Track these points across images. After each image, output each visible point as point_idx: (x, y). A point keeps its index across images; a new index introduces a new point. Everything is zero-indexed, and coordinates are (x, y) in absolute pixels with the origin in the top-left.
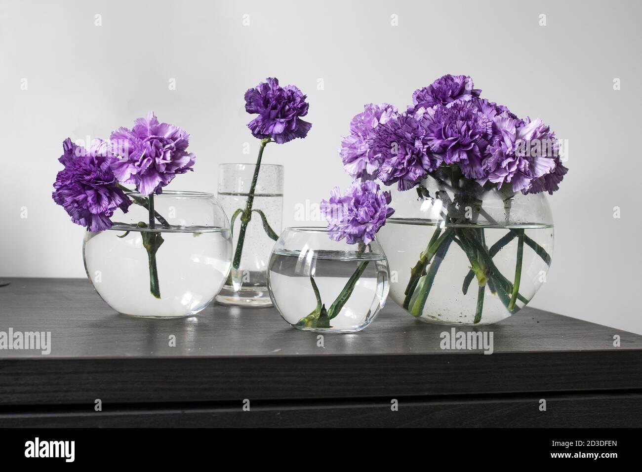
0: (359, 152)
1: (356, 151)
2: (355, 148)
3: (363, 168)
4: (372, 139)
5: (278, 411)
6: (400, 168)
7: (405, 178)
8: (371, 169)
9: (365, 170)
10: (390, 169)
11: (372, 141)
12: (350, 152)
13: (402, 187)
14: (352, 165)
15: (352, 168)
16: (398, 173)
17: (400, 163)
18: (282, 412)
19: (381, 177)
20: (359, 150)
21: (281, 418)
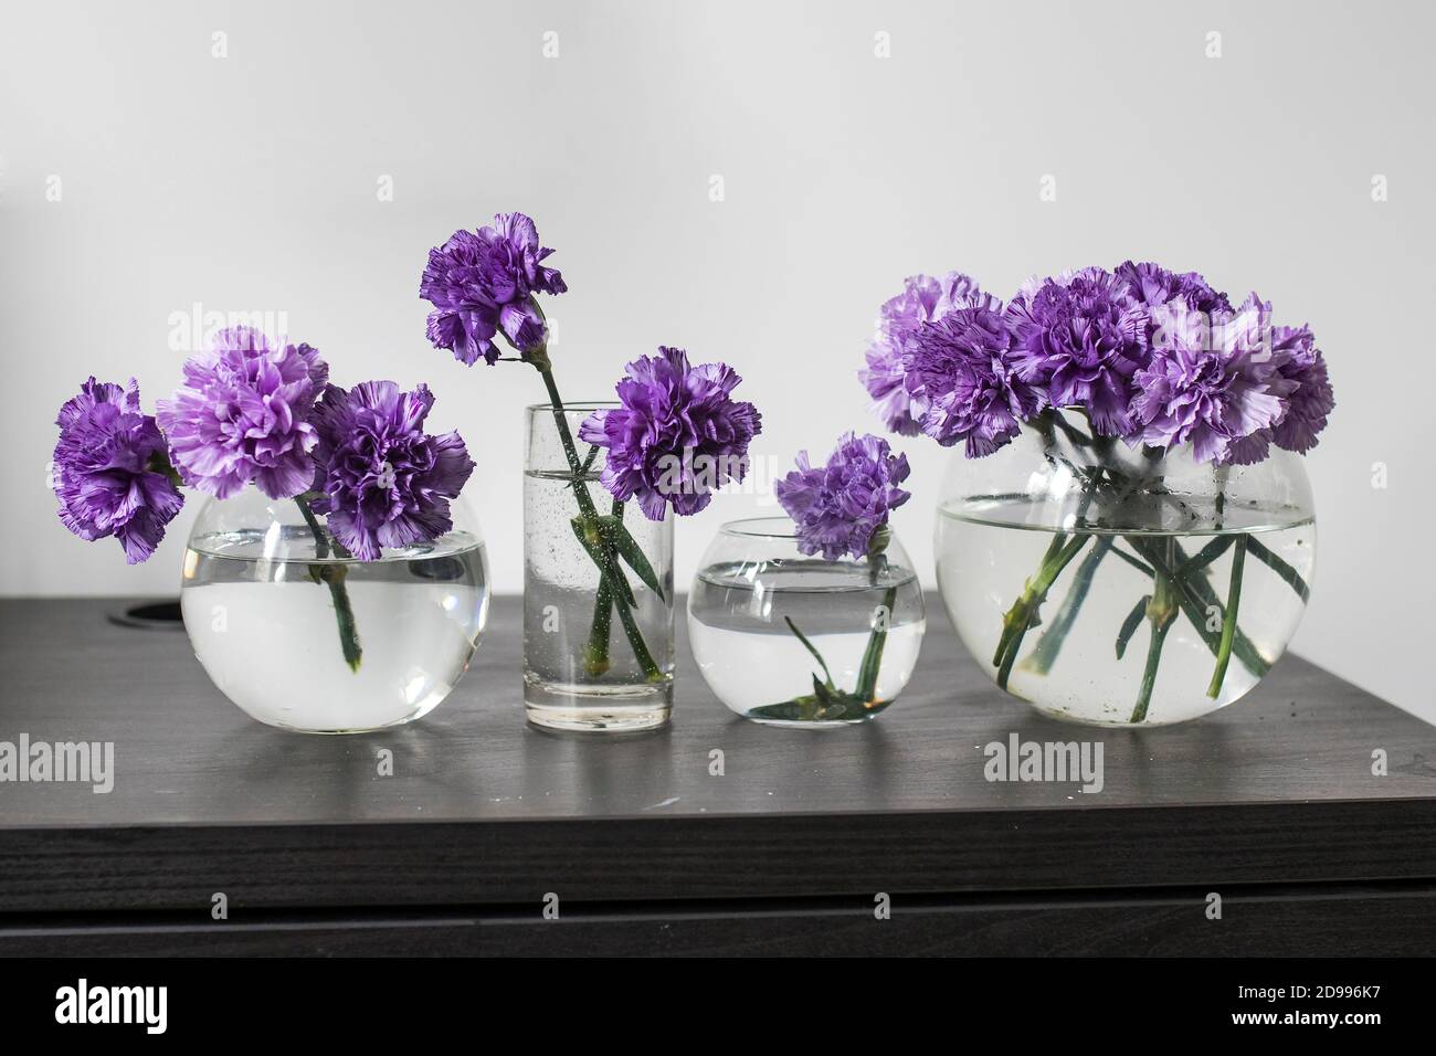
0: (892, 377)
1: (886, 374)
2: (884, 368)
3: (904, 408)
4: (911, 353)
5: (665, 922)
6: (963, 414)
7: (975, 434)
8: (917, 409)
9: (907, 412)
10: (943, 415)
11: (912, 356)
12: (874, 376)
13: (972, 450)
14: (880, 402)
15: (880, 406)
16: (960, 424)
17: (963, 406)
18: (674, 924)
19: (930, 431)
20: (892, 372)
21: (672, 935)
